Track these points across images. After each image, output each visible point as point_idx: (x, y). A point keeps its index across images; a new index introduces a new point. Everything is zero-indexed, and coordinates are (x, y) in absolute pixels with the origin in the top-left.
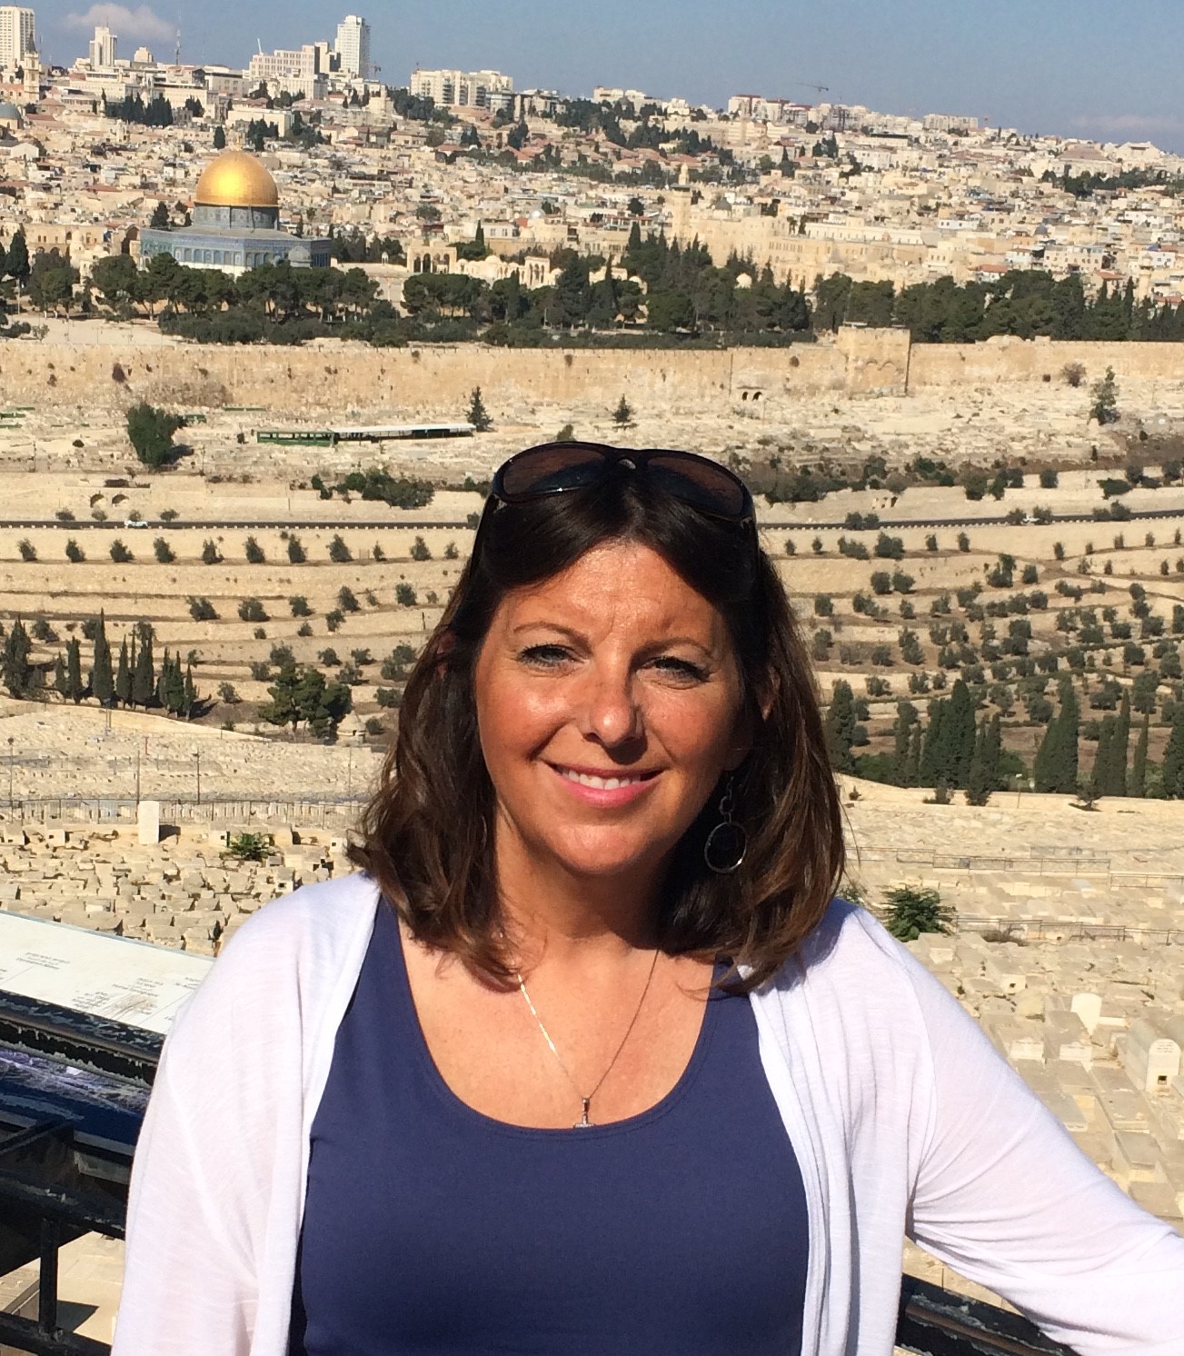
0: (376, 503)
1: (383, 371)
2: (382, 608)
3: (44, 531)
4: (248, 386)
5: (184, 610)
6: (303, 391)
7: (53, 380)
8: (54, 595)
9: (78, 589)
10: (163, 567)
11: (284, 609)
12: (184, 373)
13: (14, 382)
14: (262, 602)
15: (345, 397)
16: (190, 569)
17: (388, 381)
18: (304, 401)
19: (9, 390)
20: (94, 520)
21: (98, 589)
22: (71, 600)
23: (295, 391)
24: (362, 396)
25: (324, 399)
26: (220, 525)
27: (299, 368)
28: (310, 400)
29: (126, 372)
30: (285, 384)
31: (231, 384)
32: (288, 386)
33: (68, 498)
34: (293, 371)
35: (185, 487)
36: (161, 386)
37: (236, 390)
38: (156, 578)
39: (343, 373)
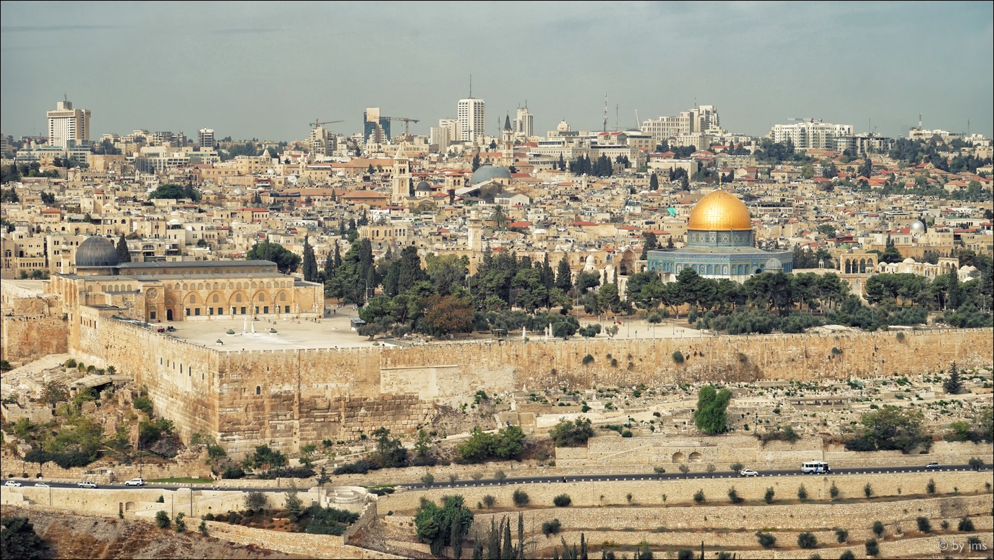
0: (891, 453)
1: (876, 349)
2: (908, 535)
3: (642, 482)
4: (775, 365)
5: (752, 540)
6: (816, 367)
7: (631, 366)
8: (653, 531)
9: (671, 526)
10: (735, 507)
11: (830, 538)
12: (728, 358)
13: (603, 369)
14: (815, 534)
15: (849, 371)
16: (757, 509)
17: (880, 357)
18: (817, 375)
19: (600, 375)
20: (681, 472)
21: (685, 525)
22: (667, 535)
23: (810, 367)
24: (861, 369)
25: (832, 373)
26: (775, 473)
27: (813, 350)
28: (822, 374)
29: (685, 358)
30: (803, 363)
31: (762, 364)
32: (805, 365)
33: (655, 457)
34: (809, 352)
35: (745, 444)
36: (710, 368)
37: (766, 368)
38: (731, 516)
39: (846, 353)
